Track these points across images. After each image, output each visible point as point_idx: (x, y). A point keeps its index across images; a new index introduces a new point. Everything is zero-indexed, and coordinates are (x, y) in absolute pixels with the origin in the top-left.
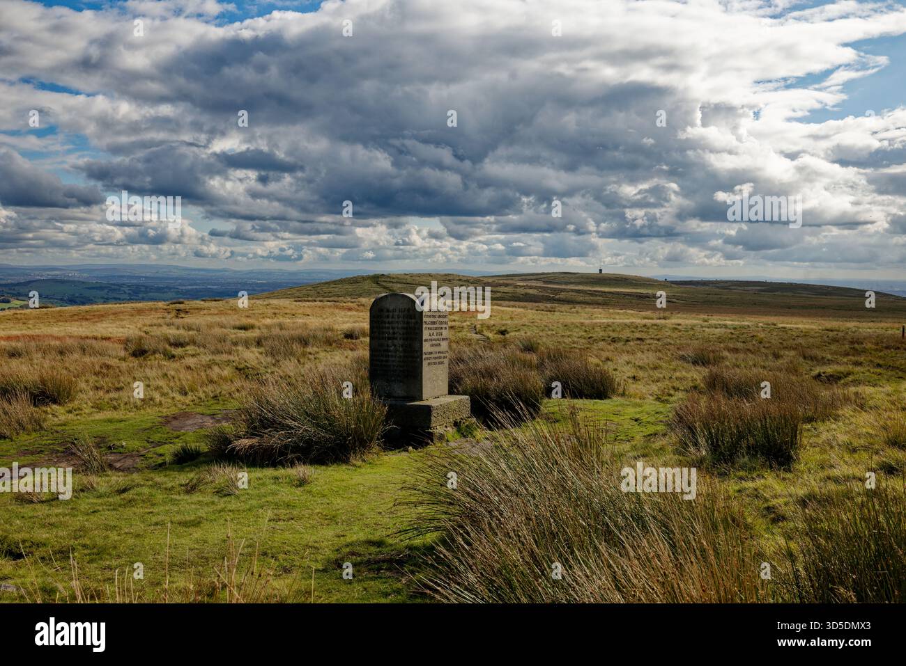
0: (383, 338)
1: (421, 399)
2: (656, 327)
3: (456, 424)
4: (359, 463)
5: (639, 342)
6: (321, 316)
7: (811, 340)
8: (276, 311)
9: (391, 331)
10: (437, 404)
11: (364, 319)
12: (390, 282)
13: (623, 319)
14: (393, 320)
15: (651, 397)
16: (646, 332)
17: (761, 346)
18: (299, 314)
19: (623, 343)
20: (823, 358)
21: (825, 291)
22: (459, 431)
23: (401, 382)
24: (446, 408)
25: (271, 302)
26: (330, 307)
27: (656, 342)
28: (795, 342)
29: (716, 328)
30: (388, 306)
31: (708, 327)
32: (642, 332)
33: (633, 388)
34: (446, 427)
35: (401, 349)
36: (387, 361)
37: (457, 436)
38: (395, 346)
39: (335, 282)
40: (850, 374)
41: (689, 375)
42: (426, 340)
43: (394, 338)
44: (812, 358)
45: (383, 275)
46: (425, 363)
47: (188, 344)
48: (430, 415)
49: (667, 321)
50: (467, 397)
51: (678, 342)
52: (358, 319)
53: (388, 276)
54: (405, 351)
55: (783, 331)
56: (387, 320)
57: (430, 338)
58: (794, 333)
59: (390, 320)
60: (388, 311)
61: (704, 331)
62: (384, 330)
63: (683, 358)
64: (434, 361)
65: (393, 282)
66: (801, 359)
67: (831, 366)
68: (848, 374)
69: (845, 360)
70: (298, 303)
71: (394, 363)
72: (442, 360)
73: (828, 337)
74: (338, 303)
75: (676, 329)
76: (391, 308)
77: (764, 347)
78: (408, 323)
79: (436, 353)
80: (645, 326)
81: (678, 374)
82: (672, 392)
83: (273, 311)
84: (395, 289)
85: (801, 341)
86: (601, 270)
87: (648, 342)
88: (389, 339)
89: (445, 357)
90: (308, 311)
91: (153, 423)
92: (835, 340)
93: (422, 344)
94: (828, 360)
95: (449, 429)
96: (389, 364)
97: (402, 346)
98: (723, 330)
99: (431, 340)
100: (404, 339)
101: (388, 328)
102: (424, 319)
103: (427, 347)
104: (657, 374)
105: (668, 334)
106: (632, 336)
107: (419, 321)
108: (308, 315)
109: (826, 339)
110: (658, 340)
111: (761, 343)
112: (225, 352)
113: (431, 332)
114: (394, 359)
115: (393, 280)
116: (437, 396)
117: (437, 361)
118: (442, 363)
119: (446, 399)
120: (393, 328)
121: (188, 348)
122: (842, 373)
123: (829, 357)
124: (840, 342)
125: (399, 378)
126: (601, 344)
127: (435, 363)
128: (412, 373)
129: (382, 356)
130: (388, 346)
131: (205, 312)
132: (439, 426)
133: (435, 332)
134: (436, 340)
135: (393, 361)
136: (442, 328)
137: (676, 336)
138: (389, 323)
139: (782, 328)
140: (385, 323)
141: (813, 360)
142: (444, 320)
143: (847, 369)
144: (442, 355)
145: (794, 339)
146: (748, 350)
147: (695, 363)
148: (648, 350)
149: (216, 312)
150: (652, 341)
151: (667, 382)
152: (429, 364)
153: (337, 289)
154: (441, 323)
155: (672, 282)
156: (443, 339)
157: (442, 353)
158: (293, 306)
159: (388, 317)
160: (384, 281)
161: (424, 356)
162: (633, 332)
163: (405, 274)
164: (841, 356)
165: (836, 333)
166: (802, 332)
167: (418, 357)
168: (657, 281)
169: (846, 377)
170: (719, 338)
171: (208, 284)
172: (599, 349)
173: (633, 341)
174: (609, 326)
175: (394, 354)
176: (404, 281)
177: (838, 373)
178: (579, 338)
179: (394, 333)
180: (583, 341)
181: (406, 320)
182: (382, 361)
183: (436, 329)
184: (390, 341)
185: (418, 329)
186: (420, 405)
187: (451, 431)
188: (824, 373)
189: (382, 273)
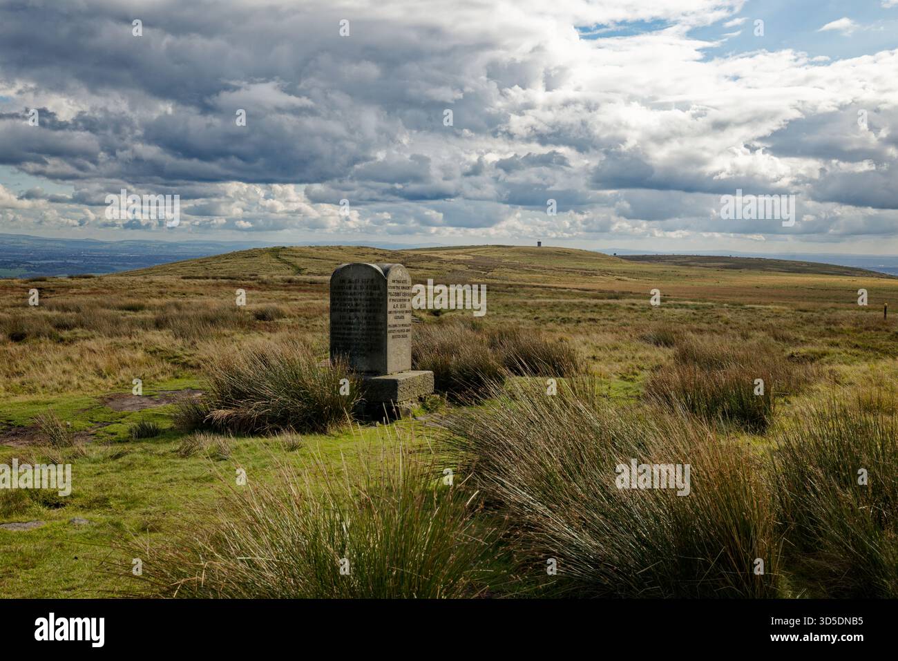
0: (344, 310)
1: (386, 374)
2: (608, 307)
3: (421, 399)
4: (336, 433)
5: (592, 323)
6: (218, 296)
7: (782, 321)
8: (162, 289)
9: (354, 303)
10: (402, 379)
11: (270, 299)
12: (292, 256)
13: (568, 299)
14: (356, 291)
15: (615, 376)
16: (598, 312)
17: (728, 326)
18: (191, 293)
19: (574, 324)
20: (796, 339)
21: (798, 268)
22: (424, 407)
23: (364, 355)
24: (411, 383)
25: (154, 280)
26: (226, 285)
27: (611, 322)
28: (765, 323)
29: (676, 308)
30: (349, 276)
31: (667, 308)
32: (594, 312)
33: (596, 367)
34: (412, 402)
35: (364, 322)
36: (349, 334)
37: (423, 412)
38: (358, 318)
39: (226, 256)
40: (825, 355)
41: (653, 355)
42: (390, 312)
43: (356, 310)
44: (784, 339)
45: (284, 248)
46: (389, 336)
47: (75, 326)
48: (396, 390)
49: (620, 301)
50: (431, 372)
51: (636, 322)
52: (262, 299)
53: (291, 249)
54: (368, 323)
55: (752, 312)
56: (349, 291)
57: (394, 310)
58: (763, 314)
59: (353, 291)
60: (350, 282)
61: (663, 311)
62: (346, 302)
63: (643, 338)
64: (398, 334)
65: (296, 257)
66: (772, 340)
67: (805, 346)
68: (824, 354)
69: (820, 341)
70: (186, 281)
71: (357, 337)
72: (406, 333)
73: (801, 317)
74: (235, 281)
75: (632, 309)
76: (354, 279)
77: (731, 328)
78: (371, 294)
79: (400, 325)
80: (596, 306)
81: (640, 354)
82: (637, 371)
83: (158, 290)
84: (298, 264)
85: (772, 321)
86: (539, 243)
87: (602, 322)
88: (351, 311)
89: (408, 331)
90: (201, 290)
91: (90, 403)
92: (809, 321)
93: (387, 315)
94: (802, 341)
95: (414, 404)
96: (351, 337)
97: (366, 318)
98: (684, 311)
99: (395, 312)
100: (367, 311)
101: (351, 300)
102: (389, 290)
103: (391, 320)
104: (617, 354)
105: (623, 314)
106: (584, 317)
107: (384, 293)
108: (202, 294)
109: (800, 320)
110: (613, 320)
111: (727, 323)
112: (124, 334)
113: (395, 303)
114: (356, 332)
115: (297, 254)
116: (400, 371)
117: (401, 334)
118: (405, 336)
119: (410, 374)
120: (355, 300)
121: (76, 330)
122: (817, 353)
123: (803, 338)
124: (815, 323)
125: (362, 353)
126: (551, 325)
127: (399, 337)
128: (375, 346)
129: (344, 329)
130: (350, 319)
131: (75, 290)
132: (405, 401)
133: (399, 303)
134: (400, 312)
135: (356, 334)
136: (405, 300)
137: (633, 317)
138: (351, 294)
139: (750, 308)
140: (347, 294)
141: (785, 342)
142: (407, 291)
143: (822, 350)
144: (406, 328)
145: (764, 320)
146: (714, 331)
147: (657, 344)
148: (603, 331)
149: (88, 291)
150: (606, 322)
151: (630, 362)
152: (393, 337)
153: (229, 264)
154: (405, 294)
155: (622, 257)
156: (407, 312)
157: (406, 325)
158: (181, 284)
159: (350, 288)
160: (285, 255)
161: (389, 329)
162: (584, 312)
163: (311, 247)
164: (815, 337)
165: (810, 313)
166: (772, 312)
167: (381, 330)
168: (604, 256)
169: (820, 358)
170: (680, 319)
171: (68, 258)
172: (549, 331)
173: (585, 322)
174: (555, 306)
175: (356, 326)
176: (310, 255)
177: (812, 353)
178: (524, 318)
179: (357, 305)
180: (531, 321)
181: (369, 291)
182: (344, 334)
183: (400, 300)
184: (353, 313)
185: (383, 300)
186: (385, 380)
187: (416, 407)
188: (797, 354)
189: (283, 245)
